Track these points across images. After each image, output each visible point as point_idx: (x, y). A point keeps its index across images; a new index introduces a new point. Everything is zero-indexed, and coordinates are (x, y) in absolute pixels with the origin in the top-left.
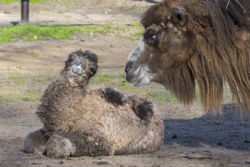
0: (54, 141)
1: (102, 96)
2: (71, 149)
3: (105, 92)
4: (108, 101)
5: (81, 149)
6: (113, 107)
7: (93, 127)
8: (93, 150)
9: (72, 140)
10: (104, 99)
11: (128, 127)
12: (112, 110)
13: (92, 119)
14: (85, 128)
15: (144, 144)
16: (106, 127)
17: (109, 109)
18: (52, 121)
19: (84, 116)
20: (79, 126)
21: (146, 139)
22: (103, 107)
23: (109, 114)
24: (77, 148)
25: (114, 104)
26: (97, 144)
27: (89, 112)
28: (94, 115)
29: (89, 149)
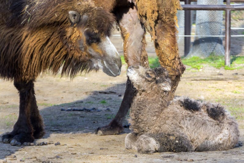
0: (141, 140)
1: (181, 105)
2: (155, 145)
3: (183, 102)
4: (186, 109)
5: (164, 146)
6: (190, 113)
7: (175, 130)
8: (174, 147)
9: (156, 139)
10: (183, 107)
11: (203, 128)
12: (189, 115)
13: (174, 123)
14: (168, 130)
15: (220, 140)
16: (186, 129)
17: (187, 115)
18: (142, 129)
19: (167, 122)
20: (163, 130)
21: (221, 136)
22: (182, 114)
23: (187, 118)
24: (160, 145)
25: (191, 111)
26: (177, 142)
27: (171, 118)
28: (175, 121)
29: (170, 146)
